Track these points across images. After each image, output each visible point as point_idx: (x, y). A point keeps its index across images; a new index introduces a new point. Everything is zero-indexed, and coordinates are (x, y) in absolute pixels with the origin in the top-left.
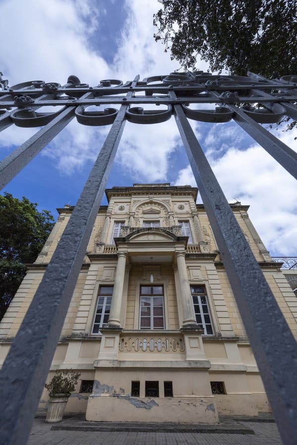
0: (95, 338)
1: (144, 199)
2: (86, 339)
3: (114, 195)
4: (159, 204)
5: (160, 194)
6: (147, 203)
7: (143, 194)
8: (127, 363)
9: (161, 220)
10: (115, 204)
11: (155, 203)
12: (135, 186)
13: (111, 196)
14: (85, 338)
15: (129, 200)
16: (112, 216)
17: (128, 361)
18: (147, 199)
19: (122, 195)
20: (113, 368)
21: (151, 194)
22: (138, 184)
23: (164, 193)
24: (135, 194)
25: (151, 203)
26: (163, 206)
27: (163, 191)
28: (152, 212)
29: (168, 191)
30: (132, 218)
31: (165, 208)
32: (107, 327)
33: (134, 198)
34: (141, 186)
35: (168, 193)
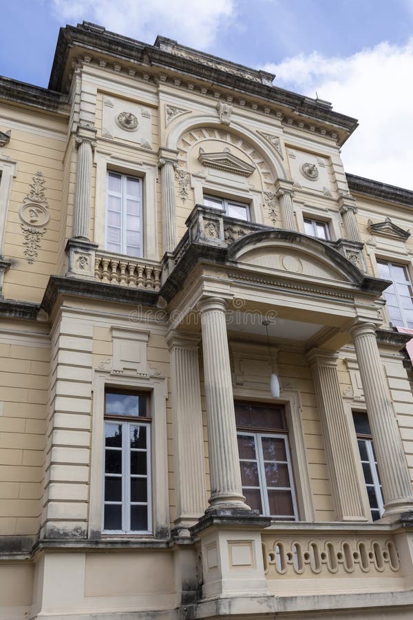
0: (127, 543)
1: (201, 109)
2: (101, 546)
3: (95, 61)
4: (248, 143)
5: (249, 105)
6: (210, 128)
7: (197, 88)
8: (299, 601)
9: (257, 200)
10: (100, 96)
11: (236, 136)
12: (163, 48)
13: (80, 59)
14: (97, 543)
15: (149, 98)
16: (100, 146)
17: (302, 597)
18: (212, 112)
19: (125, 70)
20: (267, 614)
21: (224, 97)
22: (175, 44)
23: (261, 108)
24: (170, 80)
25: (223, 130)
26: (258, 152)
27: (262, 100)
28: (228, 165)
29: (274, 104)
30: (168, 169)
31: (266, 161)
32: (228, 514)
33: (169, 96)
34: (184, 55)
35: (273, 112)
